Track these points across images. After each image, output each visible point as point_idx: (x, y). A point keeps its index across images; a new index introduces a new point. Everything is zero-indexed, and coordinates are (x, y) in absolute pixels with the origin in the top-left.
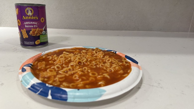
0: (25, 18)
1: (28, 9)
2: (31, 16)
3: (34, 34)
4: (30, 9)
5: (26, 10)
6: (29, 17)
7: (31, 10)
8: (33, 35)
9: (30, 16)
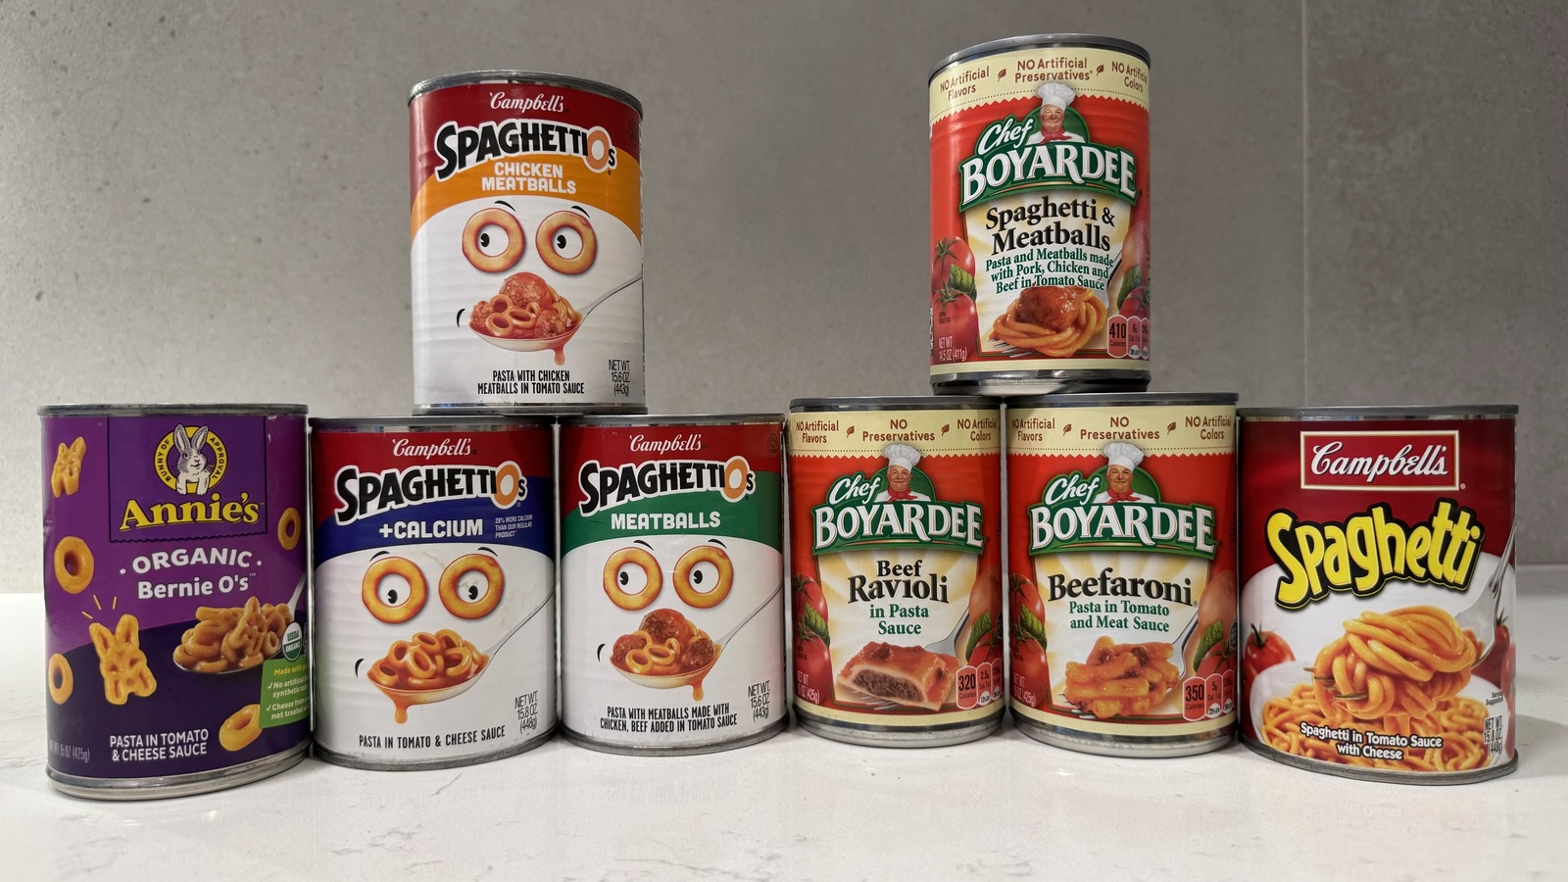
0: (143, 521)
1: (179, 437)
2: (206, 499)
3: (216, 657)
4: (202, 435)
5: (162, 452)
6: (187, 508)
7: (206, 451)
8: (202, 666)
9: (192, 498)
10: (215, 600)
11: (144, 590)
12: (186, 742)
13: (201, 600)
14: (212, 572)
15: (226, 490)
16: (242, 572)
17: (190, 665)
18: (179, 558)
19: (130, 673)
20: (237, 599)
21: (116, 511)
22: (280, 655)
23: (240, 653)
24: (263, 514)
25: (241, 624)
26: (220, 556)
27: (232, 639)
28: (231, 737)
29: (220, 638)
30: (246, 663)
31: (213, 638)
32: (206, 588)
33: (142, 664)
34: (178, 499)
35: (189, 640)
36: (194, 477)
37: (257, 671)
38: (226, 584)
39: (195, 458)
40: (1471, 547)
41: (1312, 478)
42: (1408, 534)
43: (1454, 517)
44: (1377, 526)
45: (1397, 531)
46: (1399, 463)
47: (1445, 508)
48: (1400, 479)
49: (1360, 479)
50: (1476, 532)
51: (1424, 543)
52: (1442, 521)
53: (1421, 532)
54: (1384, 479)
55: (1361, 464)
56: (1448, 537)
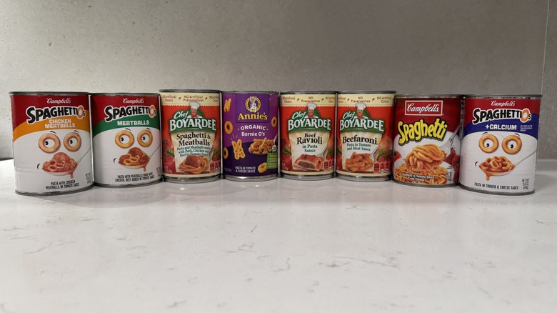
0: (243, 118)
1: (250, 99)
2: (256, 114)
3: (257, 151)
4: (256, 98)
5: (247, 102)
6: (252, 115)
7: (256, 102)
8: (254, 152)
9: (253, 113)
10: (258, 137)
11: (243, 134)
12: (251, 169)
13: (255, 137)
14: (257, 131)
15: (260, 112)
16: (264, 131)
17: (252, 152)
18: (250, 127)
19: (239, 152)
20: (262, 137)
21: (237, 116)
22: (271, 152)
23: (263, 150)
24: (268, 118)
25: (263, 144)
26: (259, 127)
27: (261, 146)
28: (260, 170)
29: (258, 146)
30: (264, 153)
31: (257, 146)
32: (256, 134)
33: (242, 151)
34: (250, 113)
35: (252, 146)
36: (254, 108)
37: (266, 155)
38: (260, 134)
39: (254, 104)
40: (444, 130)
41: (407, 113)
42: (428, 126)
43: (440, 122)
44: (421, 124)
45: (426, 125)
46: (427, 109)
47: (438, 120)
48: (427, 113)
49: (418, 113)
50: (446, 126)
51: (433, 128)
52: (437, 123)
53: (432, 126)
54: (423, 113)
55: (418, 109)
56: (438, 127)
